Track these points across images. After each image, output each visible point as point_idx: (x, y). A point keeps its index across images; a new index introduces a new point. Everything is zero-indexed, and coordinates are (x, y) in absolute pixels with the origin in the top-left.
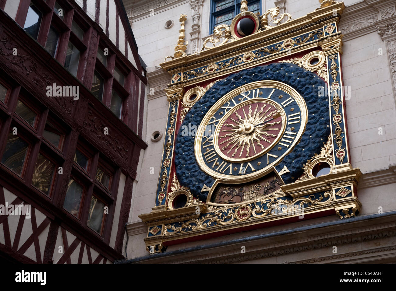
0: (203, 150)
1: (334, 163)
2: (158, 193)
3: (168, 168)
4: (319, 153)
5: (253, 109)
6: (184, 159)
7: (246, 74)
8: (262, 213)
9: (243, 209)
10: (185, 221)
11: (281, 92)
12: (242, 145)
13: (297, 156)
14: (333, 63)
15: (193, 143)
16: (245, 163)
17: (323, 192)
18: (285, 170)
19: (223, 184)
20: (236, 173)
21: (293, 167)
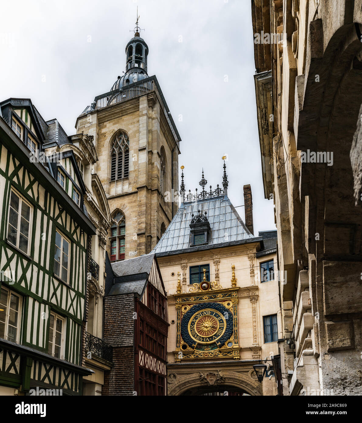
0: (191, 331)
1: (234, 343)
2: (177, 344)
3: (179, 335)
4: (230, 339)
5: (208, 319)
6: (185, 333)
7: (205, 305)
8: (212, 355)
9: (206, 353)
10: (187, 354)
11: (218, 314)
12: (204, 331)
13: (223, 339)
14: (235, 308)
15: (187, 327)
16: (206, 338)
17: (230, 352)
18: (219, 343)
19: (199, 344)
20: (203, 341)
21: (222, 343)
